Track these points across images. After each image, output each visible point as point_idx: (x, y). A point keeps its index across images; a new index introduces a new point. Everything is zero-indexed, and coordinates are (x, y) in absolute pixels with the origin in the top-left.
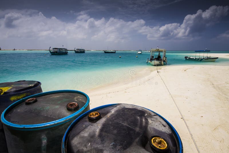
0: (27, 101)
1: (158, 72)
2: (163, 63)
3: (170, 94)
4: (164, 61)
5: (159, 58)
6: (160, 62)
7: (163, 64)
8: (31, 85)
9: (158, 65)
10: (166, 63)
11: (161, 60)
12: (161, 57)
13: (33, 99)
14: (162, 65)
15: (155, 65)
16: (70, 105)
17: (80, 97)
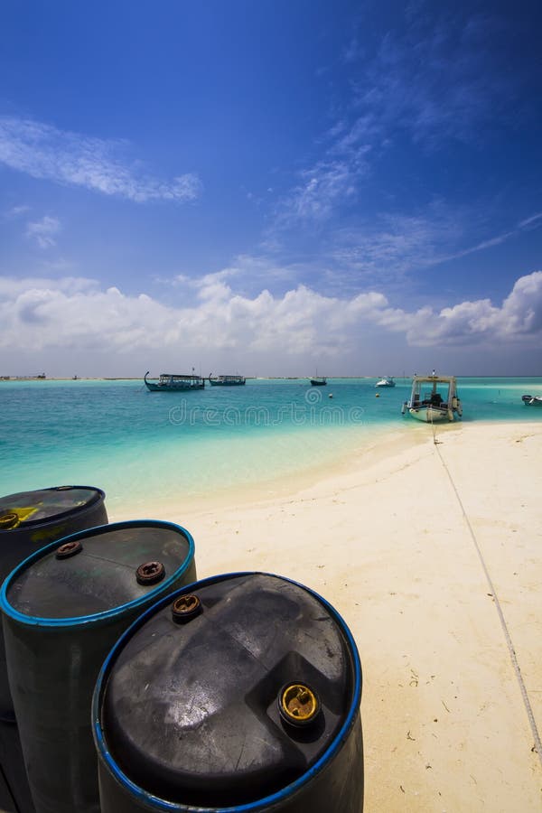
0: (59, 550)
1: (436, 443)
2: (451, 414)
3: (464, 514)
4: (454, 410)
5: (436, 401)
6: (444, 412)
7: (452, 419)
8: (80, 503)
9: (436, 421)
10: (460, 416)
11: (446, 406)
12: (442, 397)
13: (74, 545)
14: (450, 421)
15: (429, 422)
16: (145, 569)
17: (177, 543)
